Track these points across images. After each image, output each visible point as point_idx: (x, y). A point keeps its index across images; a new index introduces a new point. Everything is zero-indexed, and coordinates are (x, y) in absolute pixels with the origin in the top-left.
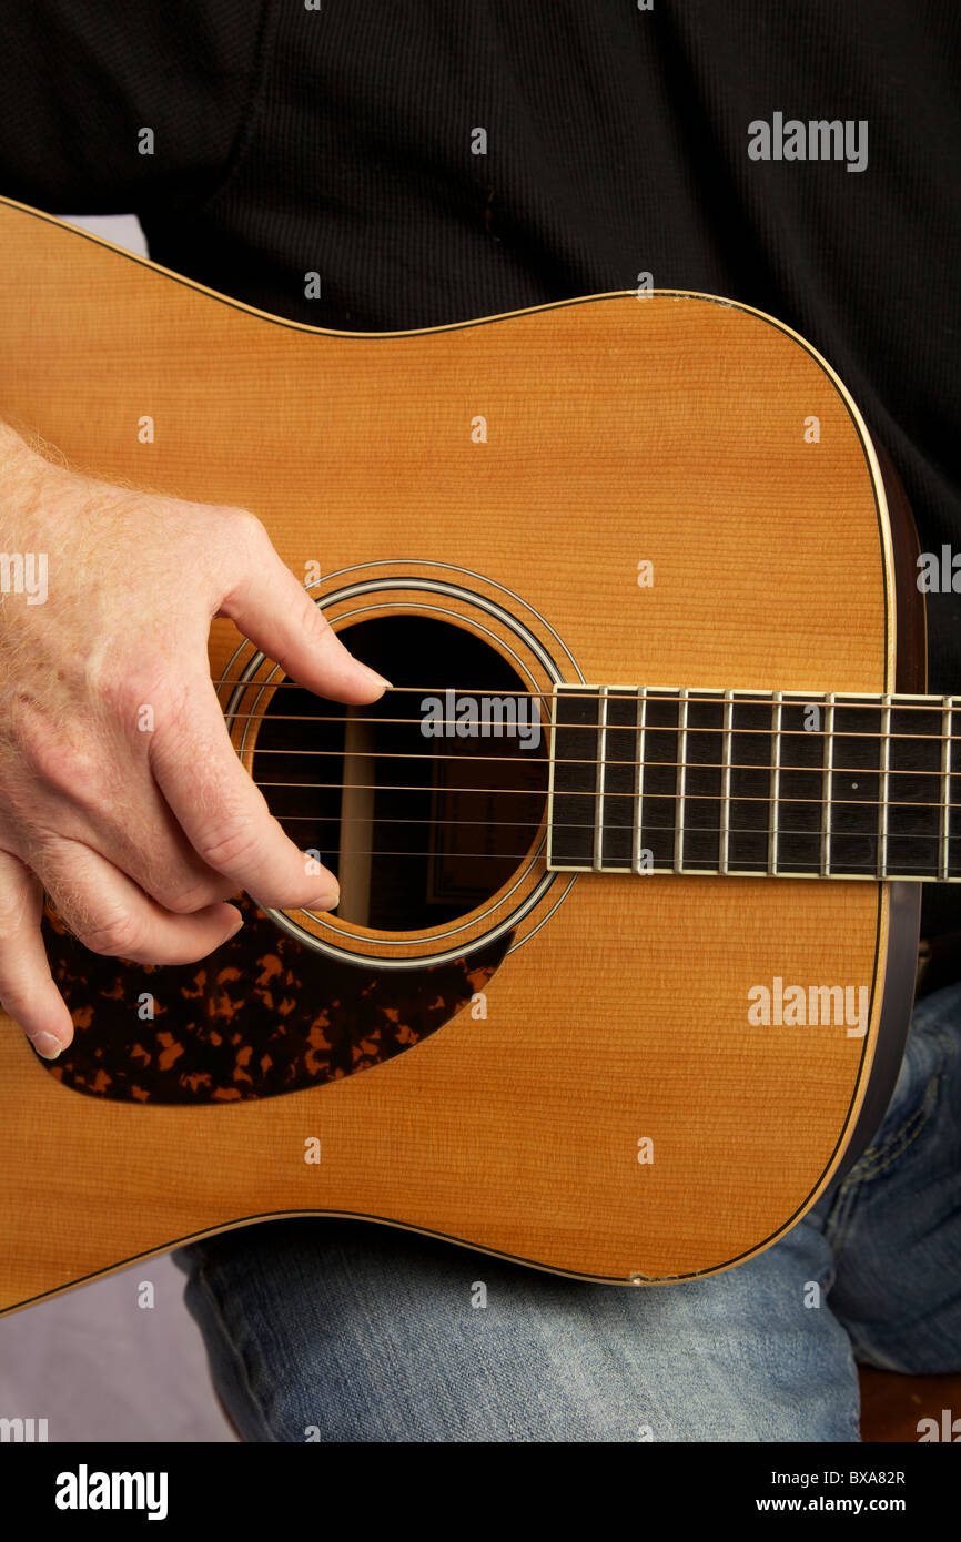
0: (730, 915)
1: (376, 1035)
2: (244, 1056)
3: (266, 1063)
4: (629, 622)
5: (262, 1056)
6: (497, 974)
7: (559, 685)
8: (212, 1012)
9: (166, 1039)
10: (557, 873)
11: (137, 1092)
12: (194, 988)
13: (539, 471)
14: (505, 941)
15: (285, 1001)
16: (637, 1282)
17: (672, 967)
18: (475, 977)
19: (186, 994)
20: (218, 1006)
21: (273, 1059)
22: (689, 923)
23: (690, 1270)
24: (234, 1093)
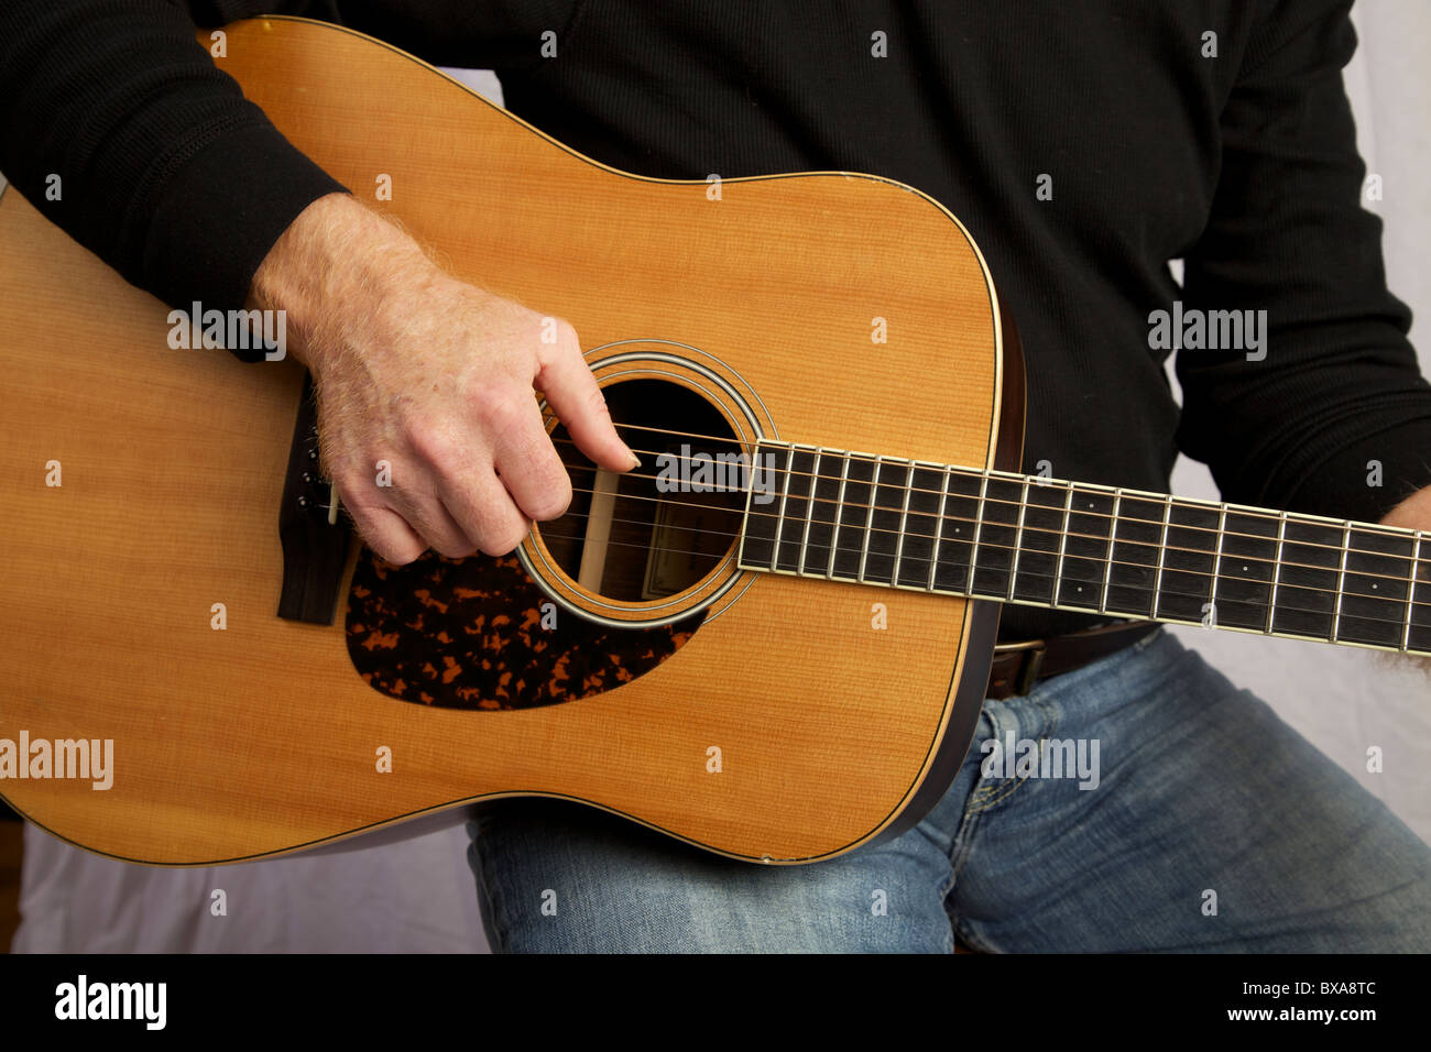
0: (862, 612)
1: (602, 673)
2: (505, 679)
3: (521, 685)
4: (815, 401)
5: (518, 680)
6: (694, 637)
7: (761, 439)
8: (486, 645)
9: (450, 661)
10: (744, 571)
11: (424, 696)
12: (474, 627)
13: (764, 289)
14: (703, 615)
15: (540, 643)
16: (767, 861)
17: (817, 645)
18: (677, 638)
19: (468, 631)
20: (490, 641)
21: (526, 682)
22: (832, 615)
23: (805, 856)
24: (495, 704)
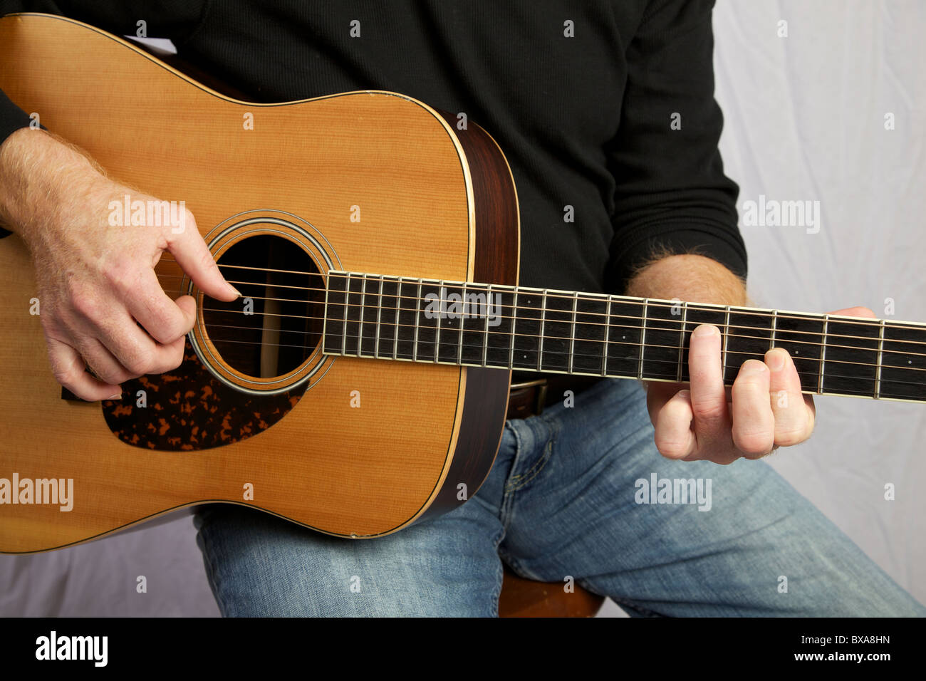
0: (399, 378)
1: (251, 424)
2: (195, 431)
3: (204, 434)
4: (363, 243)
5: (202, 431)
6: (302, 399)
7: (333, 271)
8: (182, 410)
9: (162, 421)
10: (328, 356)
11: (150, 444)
12: (175, 399)
13: (327, 172)
14: (306, 384)
15: (213, 407)
16: (354, 537)
17: (374, 400)
18: (293, 400)
19: (172, 401)
20: (185, 407)
21: (207, 433)
22: (382, 380)
23: (376, 533)
24: (190, 447)
